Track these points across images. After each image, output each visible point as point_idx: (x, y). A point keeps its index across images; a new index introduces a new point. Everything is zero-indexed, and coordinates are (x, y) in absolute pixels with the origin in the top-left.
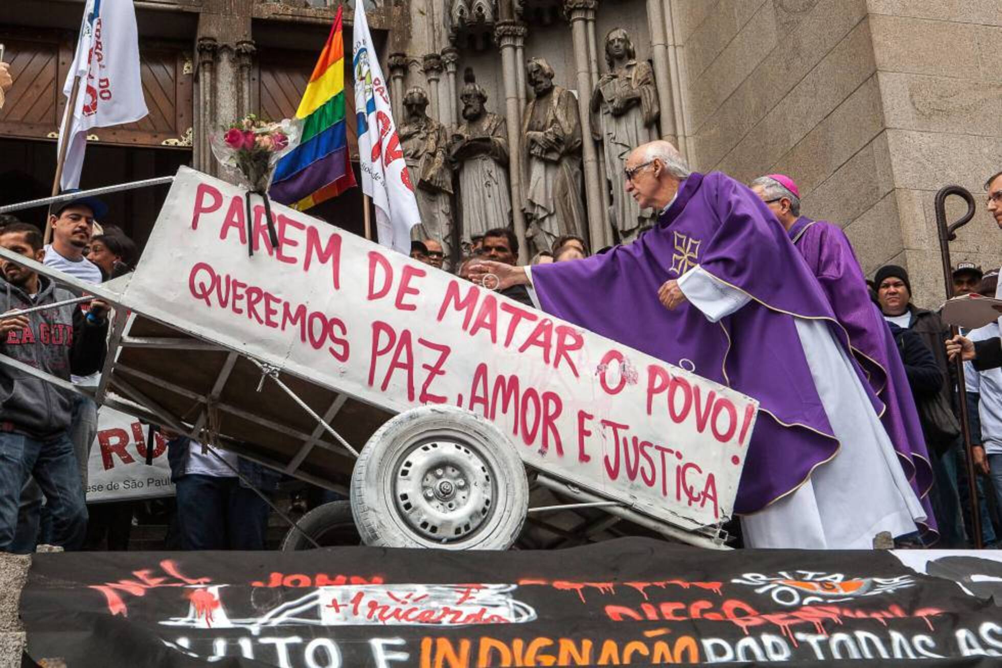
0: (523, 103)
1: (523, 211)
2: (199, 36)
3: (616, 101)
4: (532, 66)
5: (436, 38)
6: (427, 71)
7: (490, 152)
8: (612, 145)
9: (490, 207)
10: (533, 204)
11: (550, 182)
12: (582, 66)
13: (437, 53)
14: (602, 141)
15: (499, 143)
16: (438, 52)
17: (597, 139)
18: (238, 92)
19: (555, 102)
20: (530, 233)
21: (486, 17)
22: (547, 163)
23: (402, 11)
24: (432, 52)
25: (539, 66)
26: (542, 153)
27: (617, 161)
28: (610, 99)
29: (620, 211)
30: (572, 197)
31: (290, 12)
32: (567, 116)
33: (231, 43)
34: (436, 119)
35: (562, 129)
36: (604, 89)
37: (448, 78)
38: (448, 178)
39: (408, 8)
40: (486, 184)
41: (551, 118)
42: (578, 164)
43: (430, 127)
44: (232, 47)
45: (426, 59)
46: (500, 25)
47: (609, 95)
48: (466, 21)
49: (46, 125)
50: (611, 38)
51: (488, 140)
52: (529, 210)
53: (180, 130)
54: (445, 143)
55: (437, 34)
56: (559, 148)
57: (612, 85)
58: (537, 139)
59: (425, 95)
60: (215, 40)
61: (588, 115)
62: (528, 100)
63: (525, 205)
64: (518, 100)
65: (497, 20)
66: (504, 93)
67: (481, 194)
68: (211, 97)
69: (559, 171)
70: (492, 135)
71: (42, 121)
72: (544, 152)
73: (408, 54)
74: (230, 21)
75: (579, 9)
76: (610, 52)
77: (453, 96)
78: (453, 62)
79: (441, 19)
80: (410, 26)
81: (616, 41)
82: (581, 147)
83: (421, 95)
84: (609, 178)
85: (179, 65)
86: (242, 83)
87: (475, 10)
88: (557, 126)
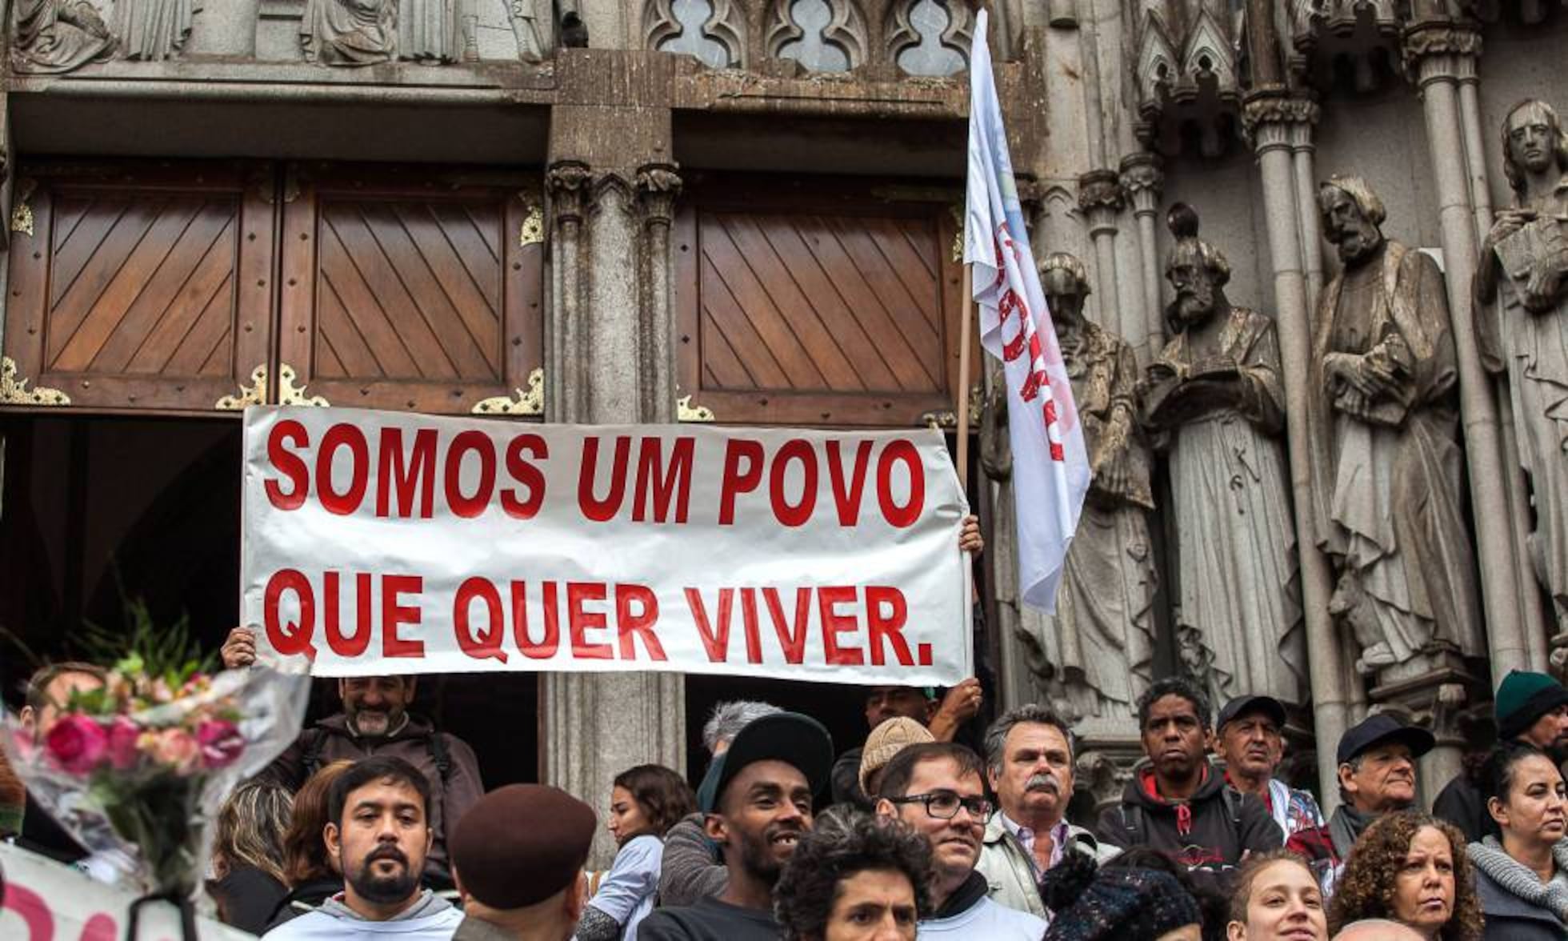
0: (1314, 284)
1: (1321, 547)
2: (552, 160)
3: (1535, 277)
4: (1332, 195)
5: (1108, 131)
6: (1086, 212)
7: (1240, 406)
8: (1530, 385)
9: (1243, 537)
10: (1343, 531)
11: (1384, 475)
12: (1451, 192)
13: (1110, 167)
14: (1505, 375)
15: (1261, 382)
16: (1113, 166)
17: (1495, 369)
18: (642, 285)
19: (1390, 280)
20: (1339, 603)
21: (1221, 82)
22: (1376, 429)
23: (1026, 74)
24: (1098, 166)
25: (1348, 196)
26: (1362, 406)
27: (1543, 425)
28: (1518, 274)
29: (1555, 549)
30: (1440, 512)
31: (760, 89)
32: (1418, 314)
33: (625, 170)
34: (1113, 329)
35: (1408, 348)
36: (1503, 248)
37: (1138, 230)
38: (1140, 469)
39: (1040, 65)
40: (1233, 481)
41: (1380, 321)
42: (1450, 428)
43: (1094, 349)
44: (626, 179)
45: (1084, 182)
46: (1252, 99)
47: (1518, 263)
48: (1172, 94)
49: (214, 380)
50: (1516, 126)
51: (1233, 376)
52: (1336, 546)
53: (512, 375)
54: (1132, 384)
55: (1109, 121)
56: (1402, 393)
57: (1521, 237)
58: (1347, 373)
59: (1079, 273)
60: (587, 167)
61: (1469, 310)
62: (1326, 275)
63: (1325, 533)
64: (1304, 277)
65: (1246, 85)
66: (1270, 259)
67: (1222, 509)
68: (578, 298)
69: (1405, 449)
70: (1244, 362)
71: (204, 371)
72: (1367, 403)
73: (1041, 175)
74: (622, 117)
75: (1439, 55)
76: (1515, 158)
77: (1150, 268)
78: (1148, 189)
79: (1118, 87)
80: (1045, 106)
81: (1528, 130)
82: (1457, 386)
83: (1070, 272)
84: (1524, 464)
85: (511, 224)
86: (649, 263)
87: (1192, 66)
88: (1396, 340)
